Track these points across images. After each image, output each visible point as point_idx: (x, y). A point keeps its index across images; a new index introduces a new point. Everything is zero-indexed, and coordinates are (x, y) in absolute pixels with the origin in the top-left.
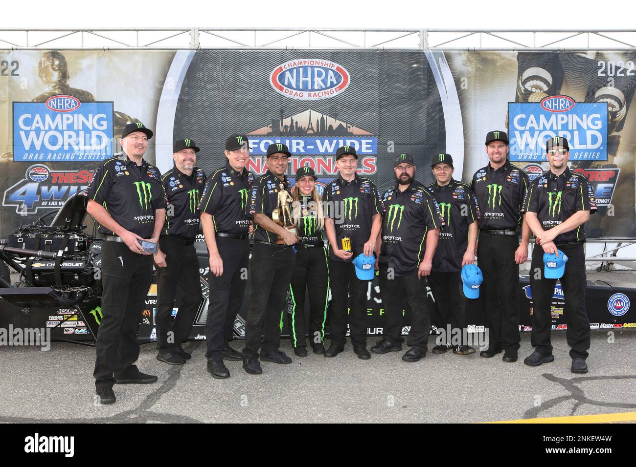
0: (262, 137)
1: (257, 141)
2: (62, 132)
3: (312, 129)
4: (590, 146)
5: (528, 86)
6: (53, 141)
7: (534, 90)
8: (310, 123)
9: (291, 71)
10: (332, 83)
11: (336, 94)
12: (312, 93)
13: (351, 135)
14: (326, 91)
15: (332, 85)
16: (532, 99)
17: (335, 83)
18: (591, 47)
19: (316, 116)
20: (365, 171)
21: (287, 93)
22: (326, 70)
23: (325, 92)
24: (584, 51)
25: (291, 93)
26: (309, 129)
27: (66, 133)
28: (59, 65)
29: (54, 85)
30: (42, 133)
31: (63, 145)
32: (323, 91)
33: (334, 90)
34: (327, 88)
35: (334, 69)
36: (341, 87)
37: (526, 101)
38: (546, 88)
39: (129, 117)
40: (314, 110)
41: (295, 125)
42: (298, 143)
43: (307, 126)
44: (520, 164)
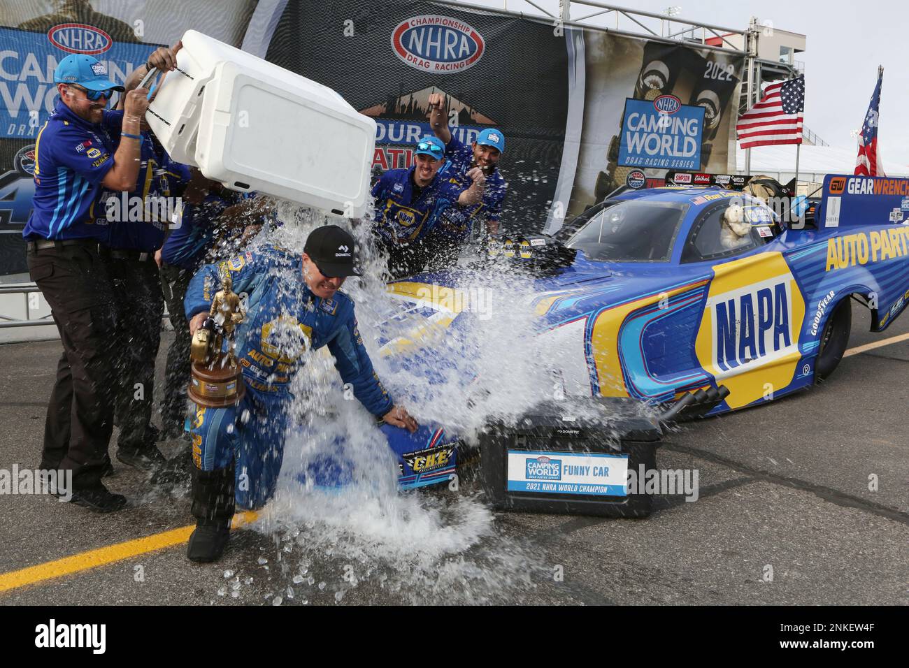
4: (686, 154)
5: (647, 81)
7: (652, 86)
9: (418, 30)
10: (464, 53)
11: (465, 68)
12: (441, 64)
13: (474, 124)
14: (456, 63)
15: (464, 56)
16: (649, 96)
17: (468, 53)
21: (409, 60)
22: (460, 35)
23: (455, 65)
25: (415, 61)
32: (453, 63)
33: (465, 63)
34: (458, 60)
35: (469, 34)
36: (472, 60)
37: (643, 98)
38: (662, 86)
40: (438, 87)
41: (413, 105)
42: (414, 131)
43: (427, 108)
44: (627, 168)
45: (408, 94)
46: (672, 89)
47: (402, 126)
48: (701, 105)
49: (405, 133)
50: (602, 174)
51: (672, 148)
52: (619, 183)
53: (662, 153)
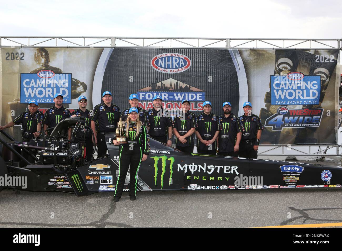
0: (146, 92)
1: (144, 94)
2: (45, 88)
4: (312, 97)
5: (281, 67)
7: (283, 69)
8: (171, 85)
9: (161, 59)
11: (184, 70)
12: (172, 70)
13: (192, 91)
15: (182, 66)
16: (283, 74)
17: (184, 65)
19: (174, 81)
20: (198, 109)
21: (159, 70)
22: (179, 59)
23: (178, 70)
24: (309, 50)
25: (161, 70)
26: (170, 88)
27: (47, 89)
28: (45, 55)
29: (42, 65)
30: (35, 89)
31: (45, 95)
32: (178, 69)
33: (183, 68)
35: (183, 58)
36: (186, 67)
37: (279, 75)
38: (289, 68)
39: (80, 81)
40: (173, 78)
41: (163, 86)
42: (165, 95)
44: (277, 106)
45: (160, 82)
46: (296, 69)
50: (263, 109)
51: (302, 95)
52: (273, 113)
53: (297, 98)
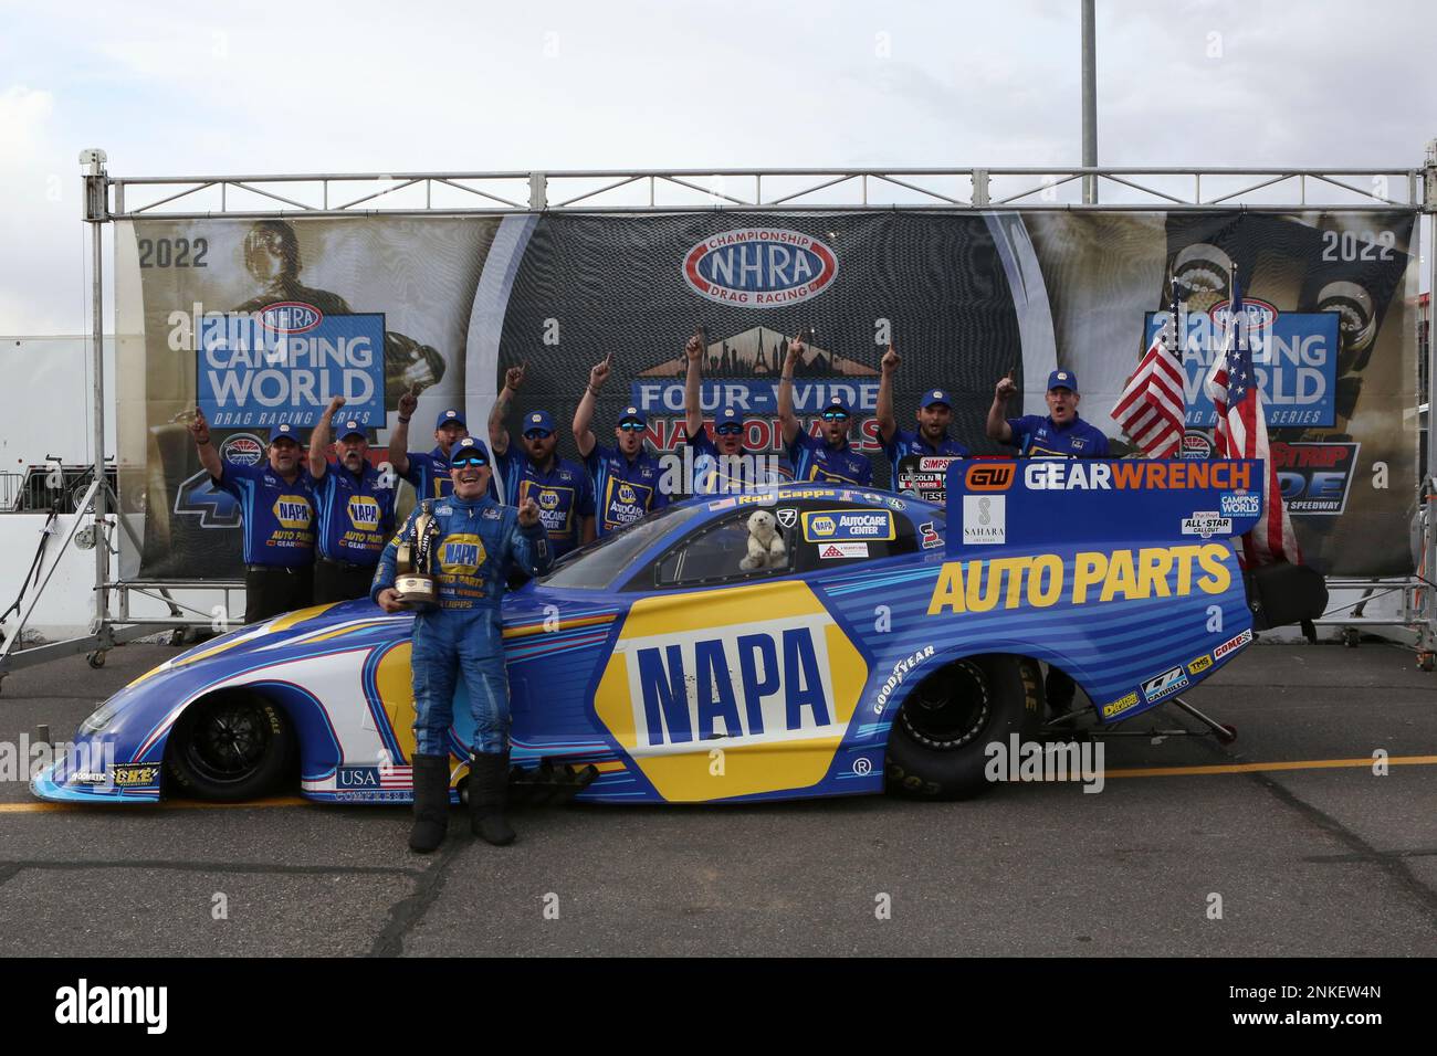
0: (666, 380)
1: (658, 388)
2: (287, 372)
3: (764, 363)
5: (1185, 279)
6: (270, 388)
7: (1196, 288)
8: (761, 353)
9: (723, 252)
10: (802, 274)
11: (810, 296)
12: (765, 294)
13: (840, 377)
14: (791, 290)
15: (803, 278)
16: (1192, 305)
17: (809, 273)
18: (1309, 203)
19: (773, 339)
20: (866, 445)
21: (714, 295)
22: (792, 251)
23: (789, 293)
24: (1297, 211)
25: (723, 294)
26: (758, 363)
27: (296, 374)
28: (282, 246)
29: (273, 282)
30: (249, 375)
31: (289, 397)
32: (786, 291)
33: (807, 289)
34: (792, 285)
35: (807, 247)
36: (820, 283)
38: (1220, 285)
39: (415, 343)
40: (768, 327)
41: (730, 356)
42: (737, 393)
43: (755, 359)
45: (717, 341)
47: (717, 388)
48: (1329, 309)
49: (723, 398)
